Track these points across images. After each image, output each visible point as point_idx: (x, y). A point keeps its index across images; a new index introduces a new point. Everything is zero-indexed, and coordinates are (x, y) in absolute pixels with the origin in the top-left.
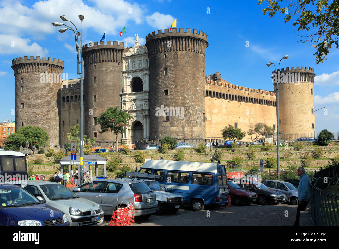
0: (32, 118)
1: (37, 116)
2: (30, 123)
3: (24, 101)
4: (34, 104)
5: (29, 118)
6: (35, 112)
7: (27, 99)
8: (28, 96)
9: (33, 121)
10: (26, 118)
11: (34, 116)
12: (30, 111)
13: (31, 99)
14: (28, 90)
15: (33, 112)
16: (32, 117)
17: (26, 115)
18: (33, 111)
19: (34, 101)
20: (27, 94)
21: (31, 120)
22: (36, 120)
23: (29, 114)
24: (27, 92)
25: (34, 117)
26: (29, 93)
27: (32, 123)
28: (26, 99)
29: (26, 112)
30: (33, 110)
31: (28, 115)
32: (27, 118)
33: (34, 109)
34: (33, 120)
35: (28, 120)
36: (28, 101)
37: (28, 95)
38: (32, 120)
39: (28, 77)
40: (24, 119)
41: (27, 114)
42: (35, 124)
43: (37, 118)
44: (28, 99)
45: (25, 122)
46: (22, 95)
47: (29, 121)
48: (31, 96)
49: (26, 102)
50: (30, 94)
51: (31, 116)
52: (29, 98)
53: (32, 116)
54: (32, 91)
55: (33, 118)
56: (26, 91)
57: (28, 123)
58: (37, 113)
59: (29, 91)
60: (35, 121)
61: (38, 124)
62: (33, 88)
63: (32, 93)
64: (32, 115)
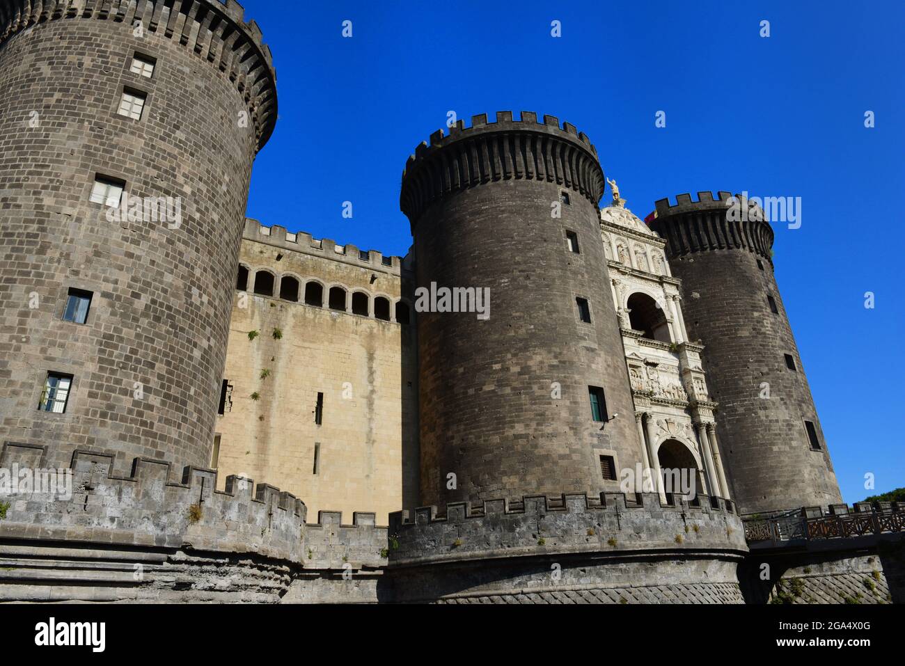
0: (165, 291)
1: (195, 291)
2: (145, 315)
3: (127, 170)
4: (194, 220)
5: (149, 284)
6: (187, 265)
7: (155, 167)
8: (164, 158)
9: (169, 316)
10: (124, 278)
11: (180, 283)
12: (161, 245)
13: (181, 179)
14: (177, 127)
15: (181, 262)
16: (171, 285)
17: (130, 255)
18: (181, 254)
19: (197, 202)
20: (163, 145)
21: (154, 302)
22: (184, 315)
23: (153, 262)
24: (169, 136)
25: (177, 288)
26: (176, 145)
27: (157, 319)
28: (148, 164)
29: (136, 242)
30: (181, 247)
31: (145, 261)
32: (134, 279)
33: (185, 243)
34: (169, 308)
35: (136, 295)
36: (163, 184)
37: (169, 154)
38: (161, 305)
39: (187, 70)
40: (106, 280)
41: (139, 258)
42: (176, 335)
43: (191, 304)
44: (166, 172)
45: (105, 295)
46: (123, 131)
47: (140, 304)
48: (186, 168)
49: (146, 183)
50: (182, 155)
51: (162, 274)
52: (174, 169)
53: (168, 278)
54: (196, 144)
55: (173, 295)
56: (157, 124)
57: (135, 311)
58: (199, 279)
59: (180, 135)
60: (181, 322)
61: (189, 341)
62: (202, 137)
63: (192, 155)
64: (172, 272)
